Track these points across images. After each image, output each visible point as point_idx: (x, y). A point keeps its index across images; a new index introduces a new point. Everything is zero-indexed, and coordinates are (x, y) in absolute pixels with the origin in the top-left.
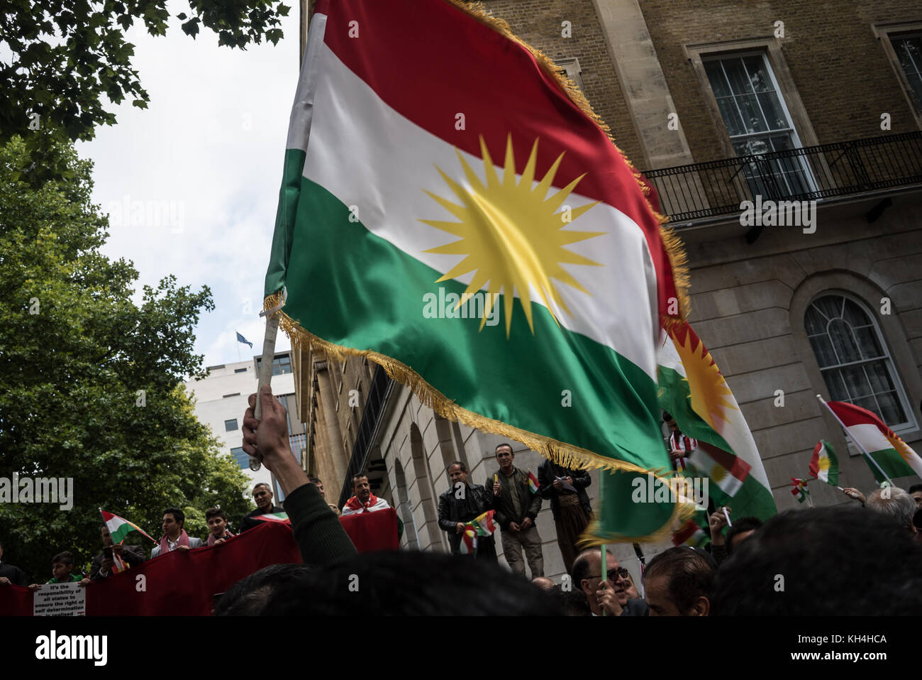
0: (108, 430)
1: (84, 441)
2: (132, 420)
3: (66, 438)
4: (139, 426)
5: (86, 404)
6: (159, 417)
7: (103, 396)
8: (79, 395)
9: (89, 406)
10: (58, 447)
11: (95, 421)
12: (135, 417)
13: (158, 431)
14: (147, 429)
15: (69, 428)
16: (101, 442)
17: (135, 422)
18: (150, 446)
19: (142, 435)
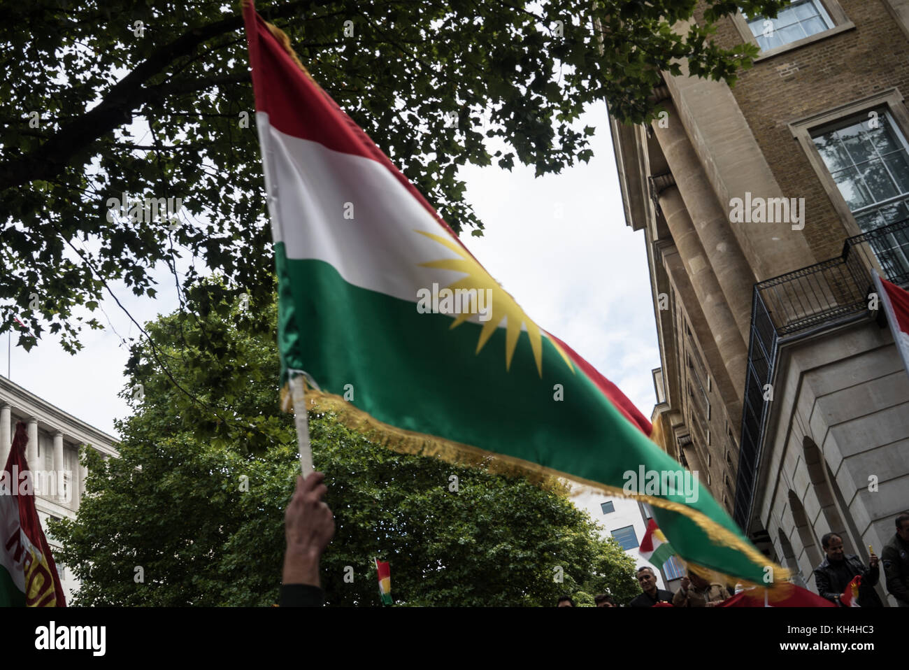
0: (495, 524)
1: (476, 536)
2: (514, 513)
3: (461, 535)
4: (521, 518)
5: (473, 502)
6: (539, 508)
7: (486, 493)
8: (466, 494)
9: (476, 504)
10: (455, 544)
11: (483, 517)
12: (518, 510)
13: (540, 521)
14: (530, 520)
15: (461, 526)
16: (491, 536)
17: (518, 514)
18: (535, 536)
19: (526, 526)
